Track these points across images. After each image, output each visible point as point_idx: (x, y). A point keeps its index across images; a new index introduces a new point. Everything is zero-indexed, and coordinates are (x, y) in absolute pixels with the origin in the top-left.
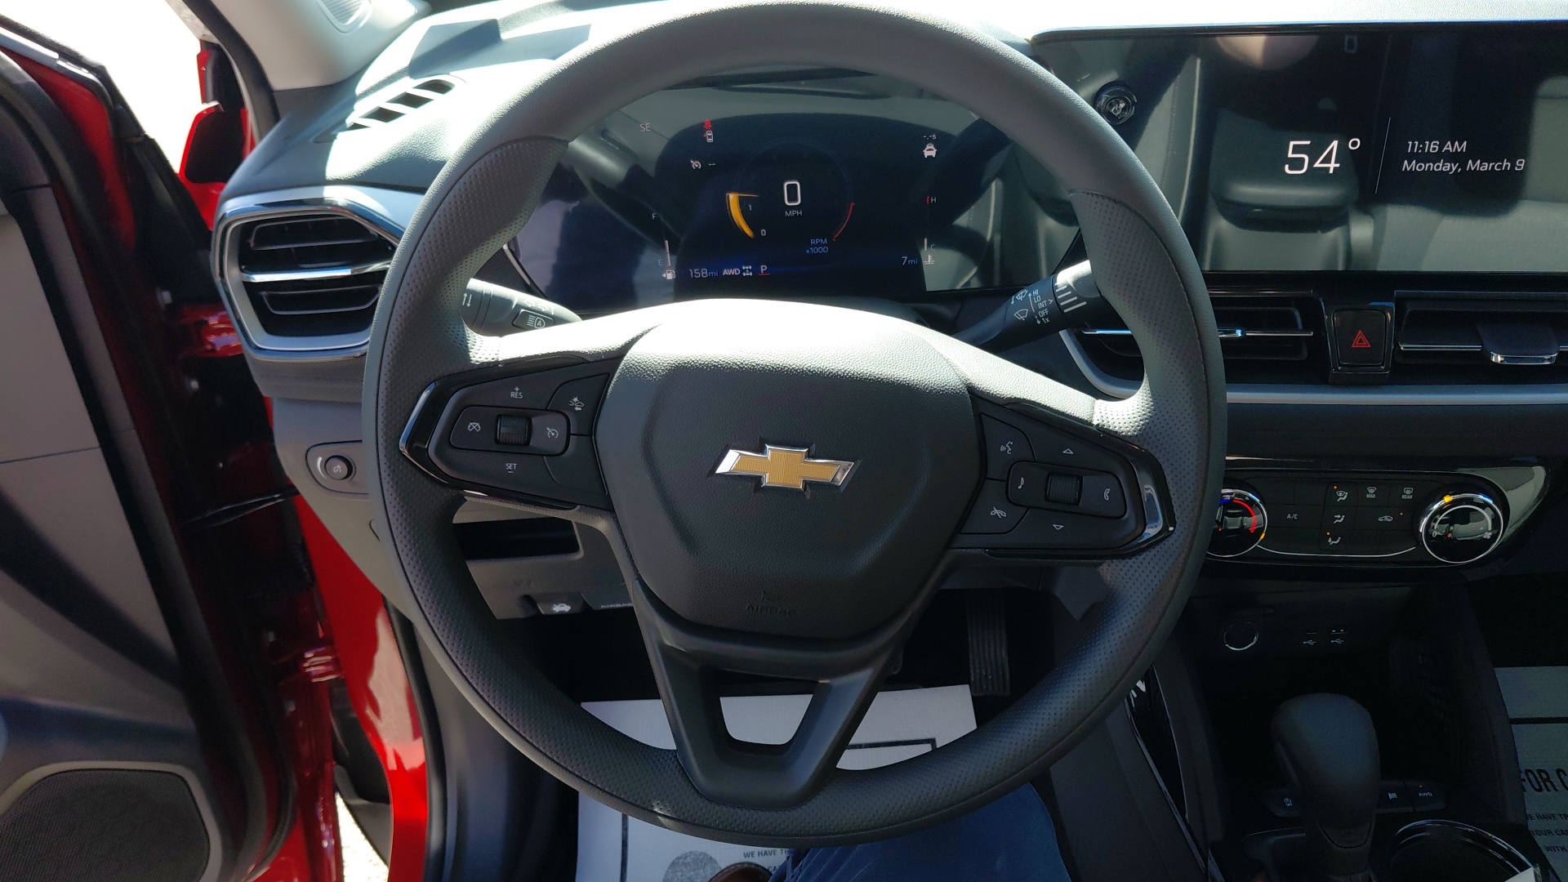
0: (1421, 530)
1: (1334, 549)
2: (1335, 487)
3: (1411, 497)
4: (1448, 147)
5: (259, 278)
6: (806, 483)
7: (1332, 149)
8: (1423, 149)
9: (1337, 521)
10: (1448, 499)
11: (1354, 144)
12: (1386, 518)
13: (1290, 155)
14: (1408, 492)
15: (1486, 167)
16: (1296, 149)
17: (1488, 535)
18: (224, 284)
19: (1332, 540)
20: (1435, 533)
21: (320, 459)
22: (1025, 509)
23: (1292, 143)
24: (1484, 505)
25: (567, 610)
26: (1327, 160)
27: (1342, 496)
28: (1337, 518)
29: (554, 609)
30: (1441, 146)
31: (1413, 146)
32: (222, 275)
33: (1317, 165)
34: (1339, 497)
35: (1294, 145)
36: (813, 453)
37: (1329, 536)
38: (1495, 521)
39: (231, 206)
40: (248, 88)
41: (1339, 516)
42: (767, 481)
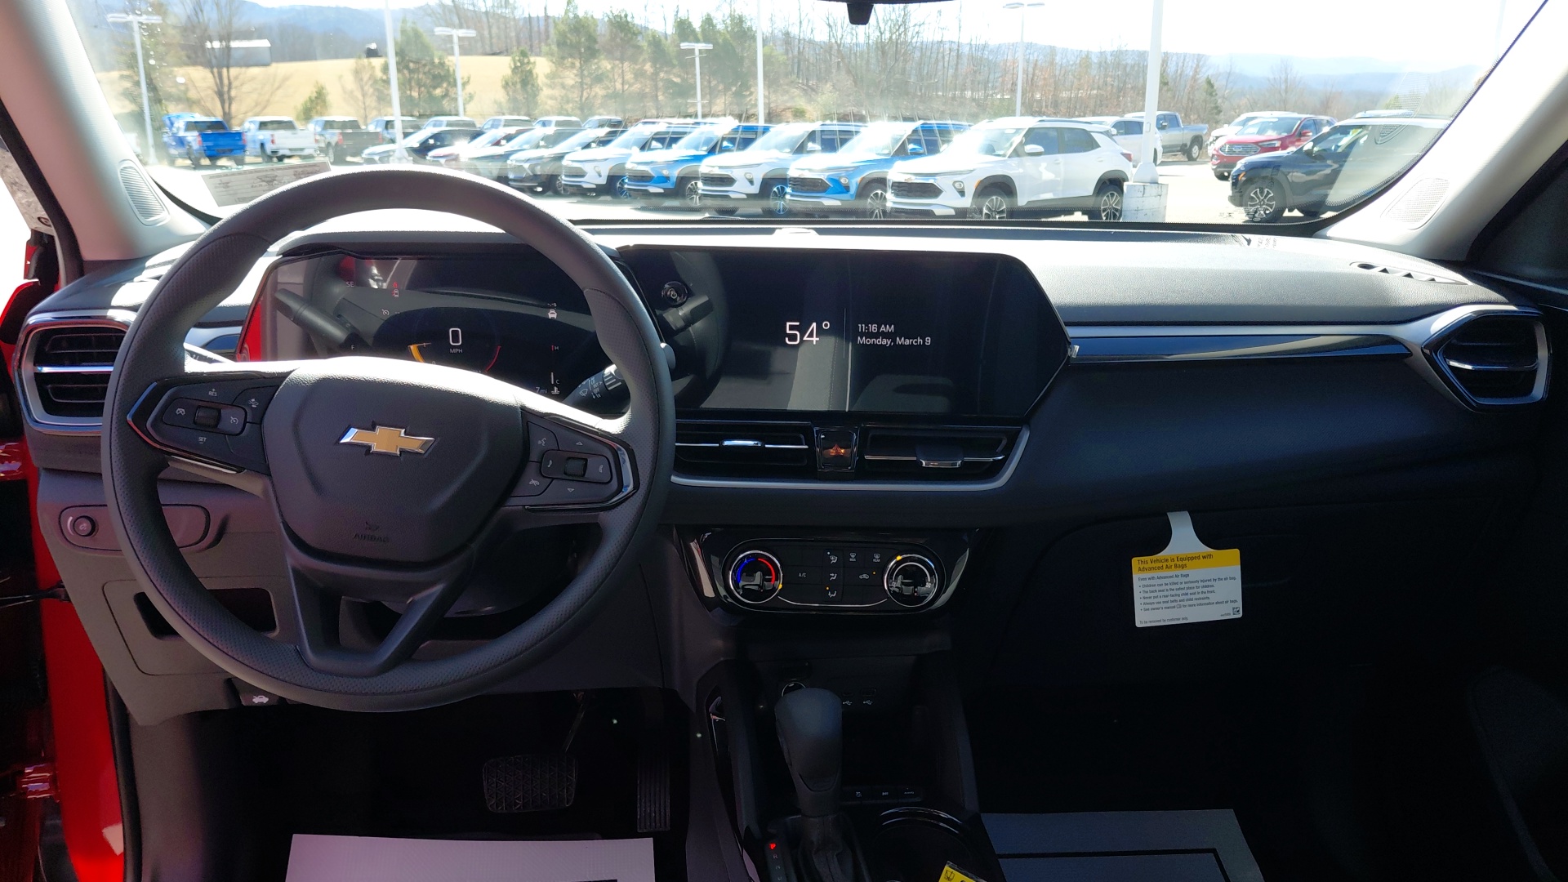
0: (886, 588)
1: (833, 601)
2: (828, 553)
3: (879, 560)
4: (883, 328)
5: (46, 370)
6: (402, 451)
7: (813, 329)
8: (868, 329)
9: (832, 578)
10: (899, 558)
11: (826, 325)
12: (864, 575)
13: (788, 332)
14: (875, 555)
15: (908, 342)
16: (792, 328)
18: (20, 375)
19: (831, 594)
21: (71, 518)
22: (549, 480)
23: (788, 324)
25: (265, 702)
26: (811, 335)
27: (834, 559)
28: (832, 576)
29: (254, 700)
30: (879, 328)
31: (862, 327)
32: (19, 367)
33: (805, 338)
34: (832, 560)
35: (790, 326)
36: (408, 431)
37: (828, 591)
39: (32, 320)
40: (63, 253)
42: (374, 449)
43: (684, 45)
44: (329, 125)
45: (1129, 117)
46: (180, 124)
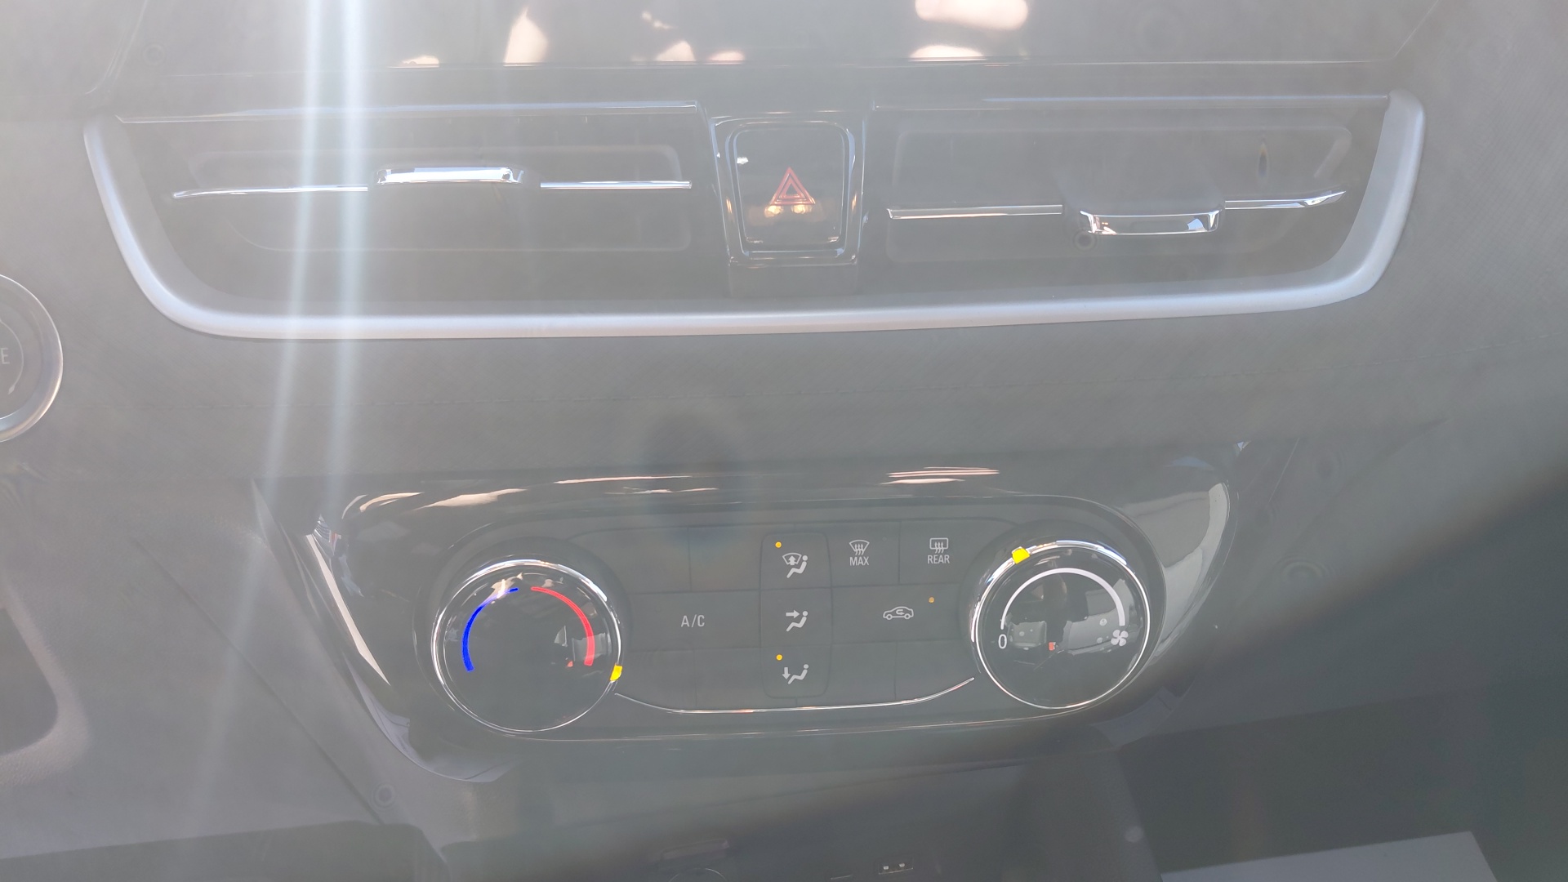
0: (974, 635)
1: (799, 695)
2: (778, 545)
3: (947, 558)
9: (793, 624)
10: (1020, 555)
12: (899, 610)
14: (939, 548)
17: (1120, 639)
19: (791, 673)
20: (1002, 643)
24: (1111, 572)
27: (797, 565)
28: (792, 619)
34: (790, 567)
37: (782, 664)
38: (1136, 610)
41: (795, 614)
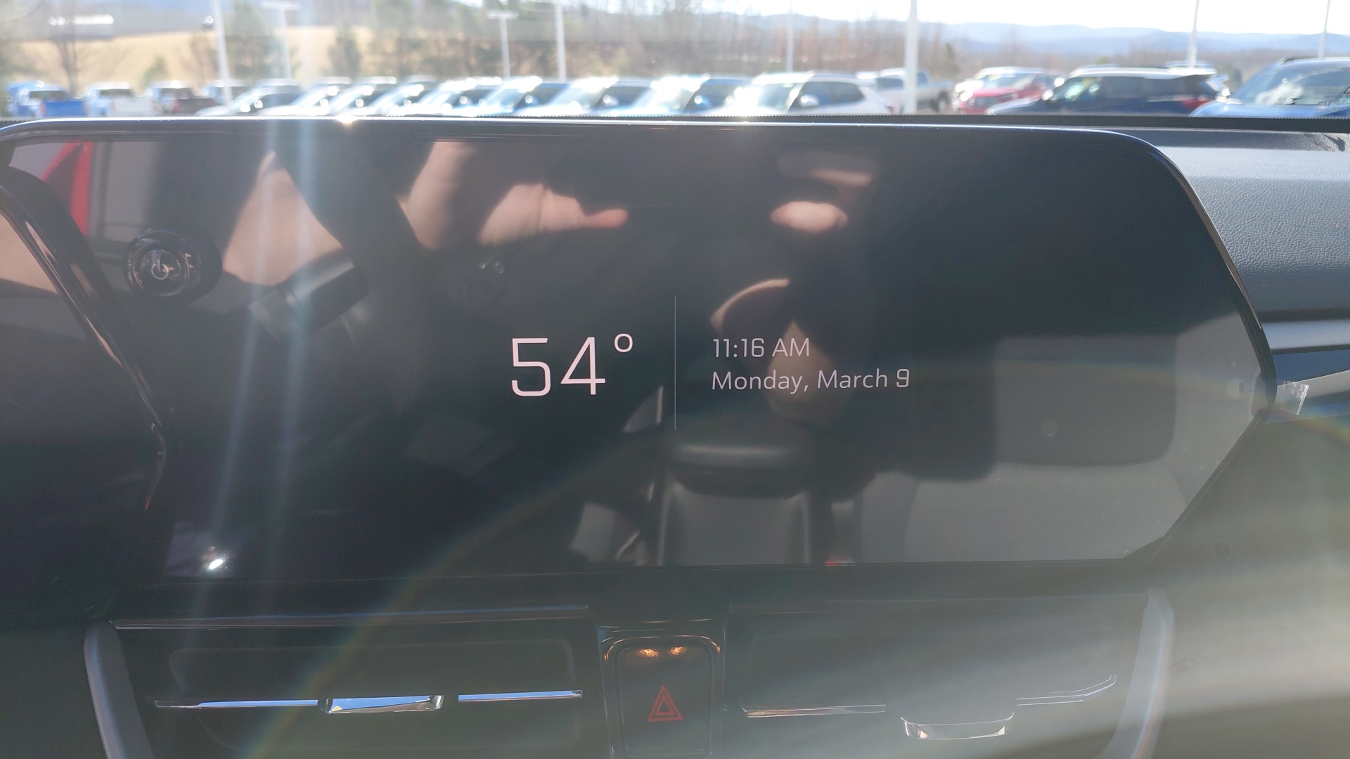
7: (588, 353)
11: (623, 343)
13: (517, 363)
15: (848, 382)
16: (526, 353)
23: (516, 342)
31: (722, 347)
33: (566, 380)
43: (492, 15)
44: (165, 92)
45: (888, 73)
46: (24, 92)
